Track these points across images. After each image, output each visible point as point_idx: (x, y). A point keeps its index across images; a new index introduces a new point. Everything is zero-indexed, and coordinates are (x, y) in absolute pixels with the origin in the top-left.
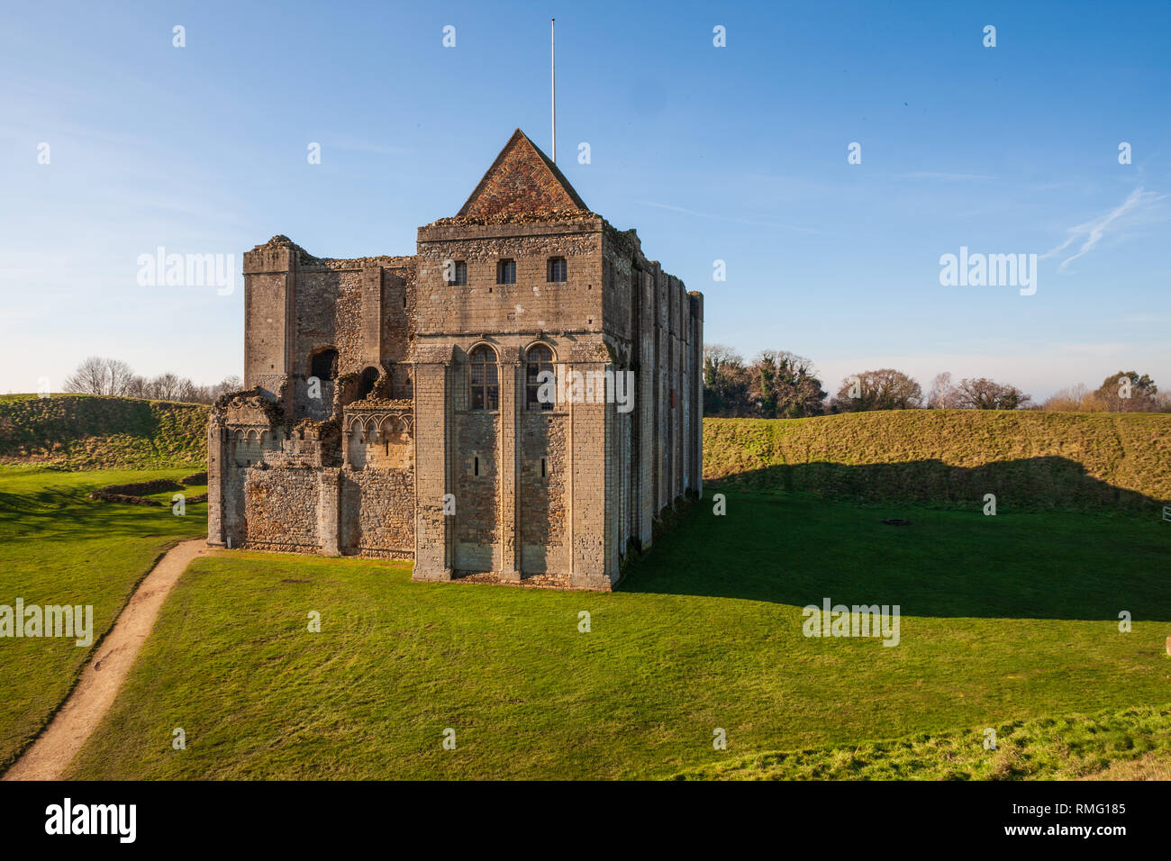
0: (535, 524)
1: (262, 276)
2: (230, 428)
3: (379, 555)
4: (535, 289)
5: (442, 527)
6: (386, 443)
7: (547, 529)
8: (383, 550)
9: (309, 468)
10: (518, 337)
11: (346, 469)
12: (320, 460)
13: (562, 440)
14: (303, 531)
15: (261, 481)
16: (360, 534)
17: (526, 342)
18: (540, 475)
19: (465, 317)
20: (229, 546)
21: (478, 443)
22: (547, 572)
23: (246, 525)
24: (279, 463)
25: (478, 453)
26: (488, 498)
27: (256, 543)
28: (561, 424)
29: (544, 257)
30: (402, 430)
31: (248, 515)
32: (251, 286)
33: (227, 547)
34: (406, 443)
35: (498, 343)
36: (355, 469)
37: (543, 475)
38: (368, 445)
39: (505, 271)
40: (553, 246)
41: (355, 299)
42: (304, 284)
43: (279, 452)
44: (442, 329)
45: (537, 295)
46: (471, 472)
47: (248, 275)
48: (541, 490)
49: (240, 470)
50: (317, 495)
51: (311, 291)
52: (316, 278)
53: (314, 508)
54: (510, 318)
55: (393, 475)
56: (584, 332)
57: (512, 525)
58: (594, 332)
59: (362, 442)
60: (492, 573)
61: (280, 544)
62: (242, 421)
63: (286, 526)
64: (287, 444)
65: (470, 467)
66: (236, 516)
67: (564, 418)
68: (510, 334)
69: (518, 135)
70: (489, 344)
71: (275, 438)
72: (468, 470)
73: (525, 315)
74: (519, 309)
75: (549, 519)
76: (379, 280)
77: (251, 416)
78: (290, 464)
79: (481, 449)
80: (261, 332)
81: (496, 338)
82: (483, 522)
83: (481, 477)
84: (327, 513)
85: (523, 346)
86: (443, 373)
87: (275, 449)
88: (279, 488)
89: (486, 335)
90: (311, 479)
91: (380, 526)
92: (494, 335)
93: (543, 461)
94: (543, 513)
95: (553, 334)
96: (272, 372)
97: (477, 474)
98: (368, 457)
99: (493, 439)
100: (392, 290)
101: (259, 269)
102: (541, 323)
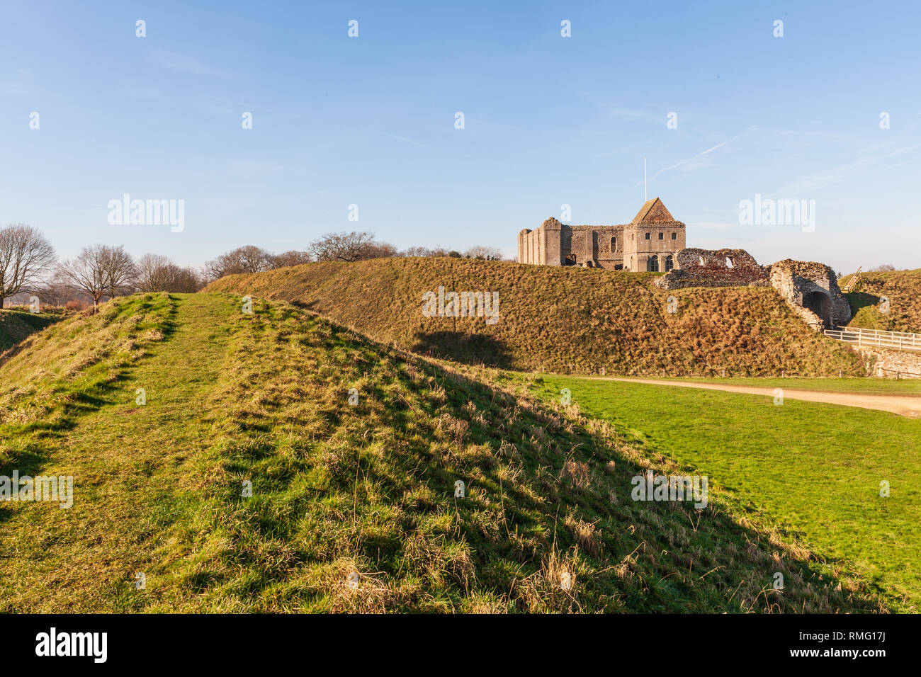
1: (551, 230)
4: (669, 241)
10: (665, 253)
19: (650, 248)
29: (671, 233)
32: (547, 234)
35: (660, 255)
39: (661, 236)
40: (673, 230)
41: (582, 239)
42: (564, 234)
44: (644, 251)
47: (546, 230)
51: (566, 236)
52: (568, 232)
54: (662, 248)
68: (662, 252)
69: (658, 199)
70: (657, 255)
74: (665, 246)
80: (551, 249)
85: (666, 256)
86: (647, 262)
89: (657, 253)
92: (659, 252)
95: (674, 253)
100: (595, 236)
101: (550, 228)
102: (671, 250)
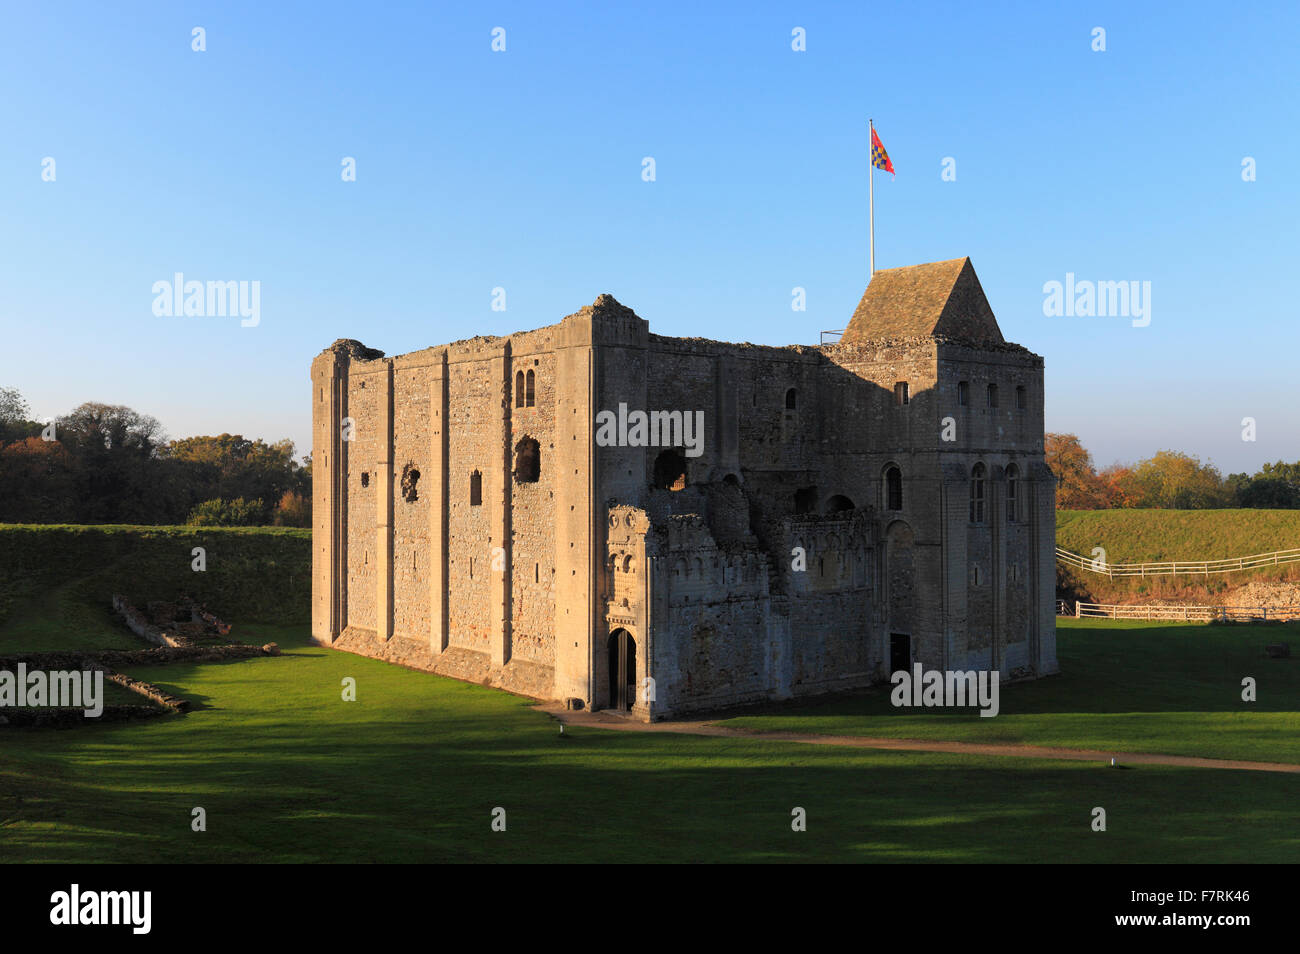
6: (821, 562)
9: (756, 600)
10: (1000, 455)
11: (792, 596)
12: (768, 586)
13: (1024, 548)
14: (749, 675)
17: (1005, 460)
18: (1013, 579)
19: (969, 435)
21: (977, 555)
24: (722, 597)
25: (977, 564)
26: (983, 606)
28: (1024, 533)
30: (834, 547)
32: (604, 363)
34: (838, 561)
35: (988, 459)
36: (798, 595)
39: (992, 394)
40: (1018, 376)
41: (707, 390)
43: (721, 584)
44: (954, 447)
45: (1011, 419)
46: (973, 582)
47: (600, 349)
48: (1014, 594)
54: (995, 438)
62: (685, 545)
64: (728, 573)
65: (972, 578)
67: (1026, 527)
68: (996, 452)
70: (984, 460)
71: (716, 565)
73: (1004, 435)
74: (1001, 431)
76: (737, 371)
78: (737, 596)
79: (979, 560)
81: (988, 455)
83: (980, 586)
85: (1004, 464)
88: (726, 627)
89: (982, 454)
90: (758, 611)
92: (987, 452)
93: (1015, 567)
95: (1020, 454)
96: (631, 480)
97: (976, 584)
99: (987, 551)
100: (742, 384)
102: (1013, 444)
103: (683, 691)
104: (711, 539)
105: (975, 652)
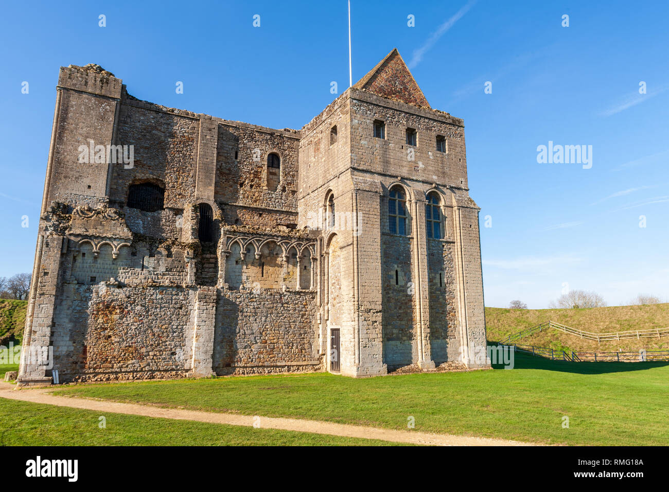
0: (438, 323)
1: (85, 96)
2: (72, 238)
3: (254, 372)
4: (430, 153)
5: (380, 327)
6: (262, 265)
7: (445, 327)
8: (258, 367)
9: (179, 287)
10: (421, 184)
11: (223, 288)
12: (193, 278)
13: (451, 260)
14: (165, 354)
15: (113, 301)
16: (235, 352)
17: (426, 188)
18: (439, 285)
19: (386, 162)
20: (57, 380)
21: (398, 259)
22: (448, 360)
23: (85, 352)
24: (138, 281)
25: (398, 267)
26: (406, 303)
27: (97, 374)
28: (450, 248)
29: (434, 134)
30: (277, 254)
31: (90, 341)
32: (68, 101)
33: (53, 383)
34: (281, 266)
35: (410, 186)
36: (231, 288)
37: (441, 286)
38: (245, 267)
40: (438, 128)
41: (188, 142)
42: (130, 117)
43: (139, 270)
44: (369, 168)
45: (431, 158)
46: (393, 282)
47: (65, 91)
48: (441, 297)
49: (84, 287)
50: (187, 314)
51: (138, 124)
52: (144, 115)
53: (182, 329)
54: (415, 170)
55: (271, 295)
56: (459, 189)
57: (428, 323)
58: (465, 190)
59: (237, 262)
60: (412, 365)
61: (133, 372)
62: (91, 232)
63: (144, 350)
64: (149, 262)
65: (393, 278)
66: (71, 343)
67: (452, 244)
68: (417, 181)
70: (403, 185)
71: (134, 254)
72: (391, 280)
73: (425, 170)
74: (421, 166)
75: (447, 318)
76: (217, 131)
77: (106, 228)
78: (154, 282)
79: (400, 263)
81: (408, 182)
82: (403, 323)
83: (401, 286)
84: (203, 330)
85: (425, 191)
86: (379, 200)
87: (133, 266)
88: (139, 308)
89: (402, 179)
90: (181, 298)
91: (257, 343)
92: (407, 179)
93: (440, 274)
94: (442, 314)
95: (442, 186)
96: (89, 193)
97: (397, 283)
98: (244, 278)
99: (408, 257)
100: (224, 143)
101: (83, 88)
102: (435, 177)
103: (76, 363)
104: (126, 229)
105: (398, 343)
